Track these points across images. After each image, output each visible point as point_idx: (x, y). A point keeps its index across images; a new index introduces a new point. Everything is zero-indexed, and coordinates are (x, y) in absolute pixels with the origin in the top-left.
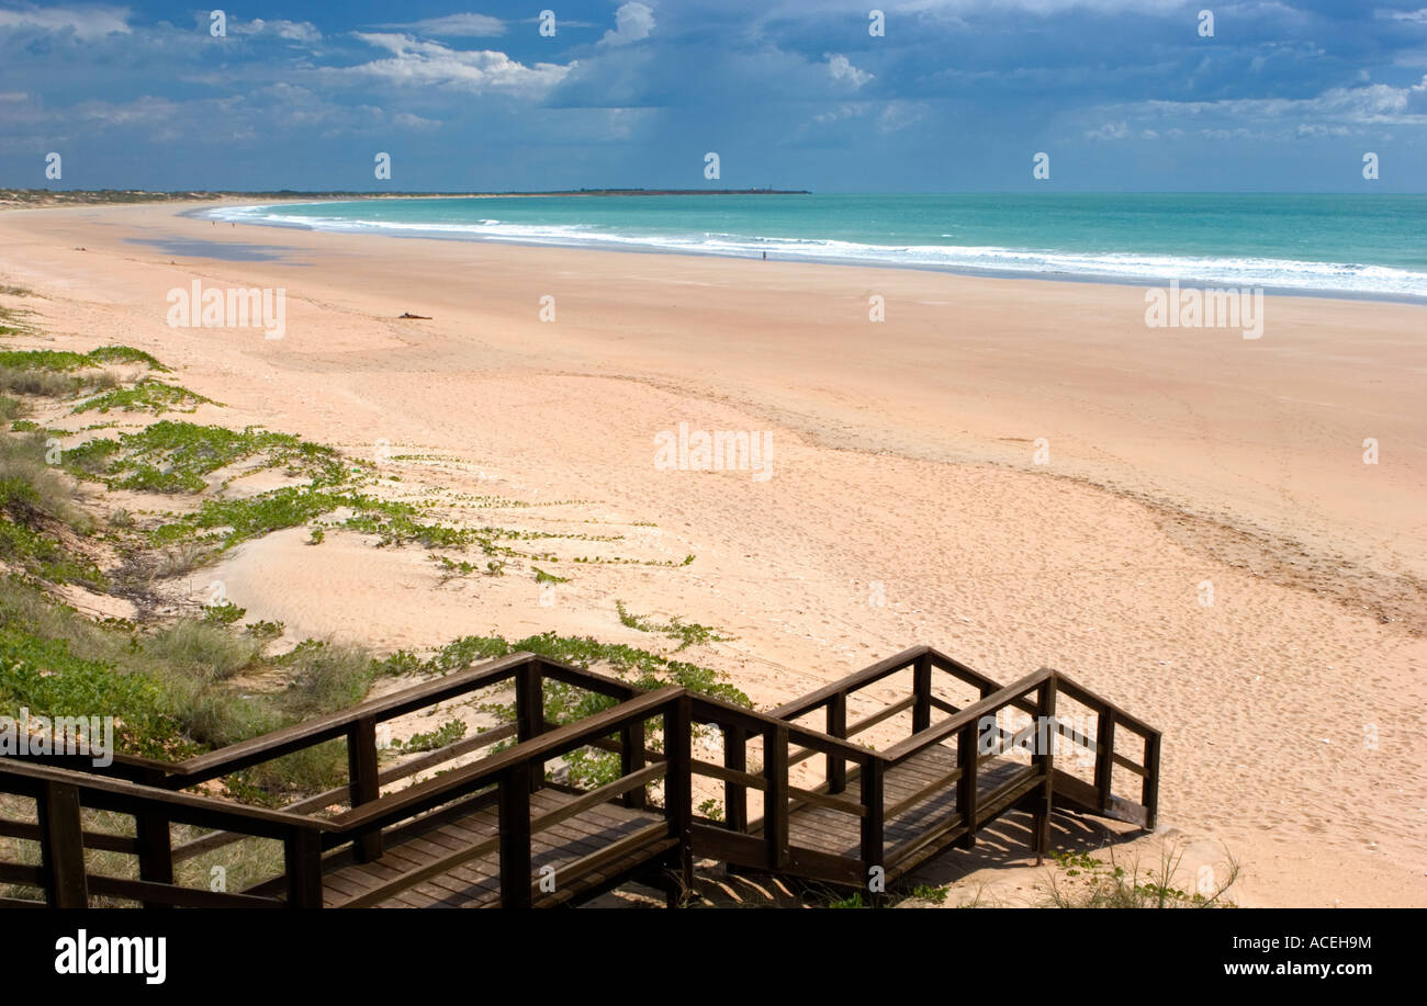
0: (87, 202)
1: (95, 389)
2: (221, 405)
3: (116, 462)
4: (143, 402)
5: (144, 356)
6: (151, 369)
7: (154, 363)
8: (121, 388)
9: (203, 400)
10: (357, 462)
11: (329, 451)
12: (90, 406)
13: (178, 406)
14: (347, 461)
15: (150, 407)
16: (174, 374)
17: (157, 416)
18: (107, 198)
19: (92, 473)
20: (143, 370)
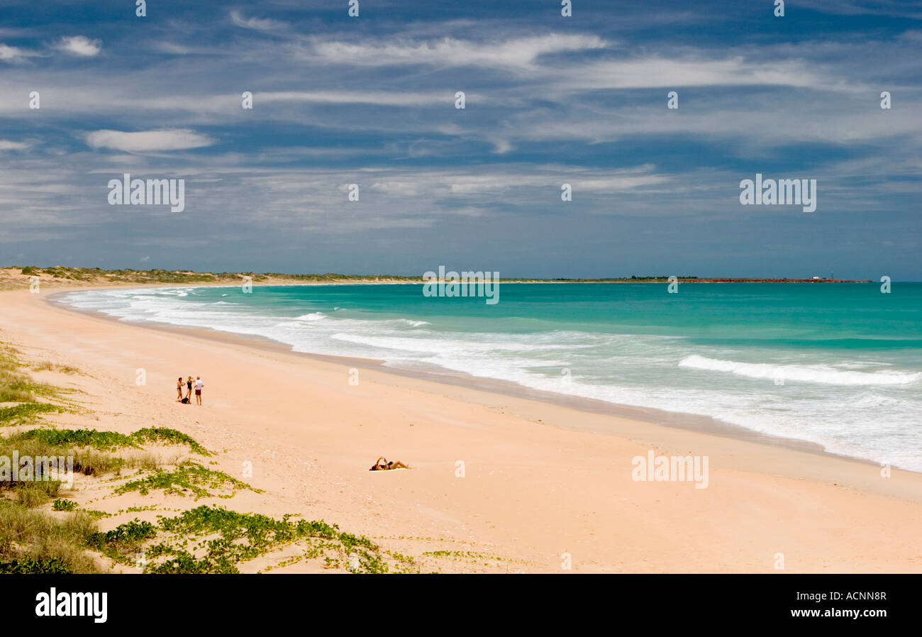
0: (138, 281)
1: (136, 470)
2: (258, 491)
3: (153, 547)
4: (182, 485)
5: (186, 439)
6: (191, 452)
7: (195, 446)
8: (161, 470)
9: (242, 486)
10: (395, 557)
11: (366, 543)
12: (131, 486)
13: (217, 492)
14: (384, 555)
15: (190, 491)
16: (214, 459)
17: (196, 500)
18: (156, 278)
19: (127, 556)
20: (184, 451)
